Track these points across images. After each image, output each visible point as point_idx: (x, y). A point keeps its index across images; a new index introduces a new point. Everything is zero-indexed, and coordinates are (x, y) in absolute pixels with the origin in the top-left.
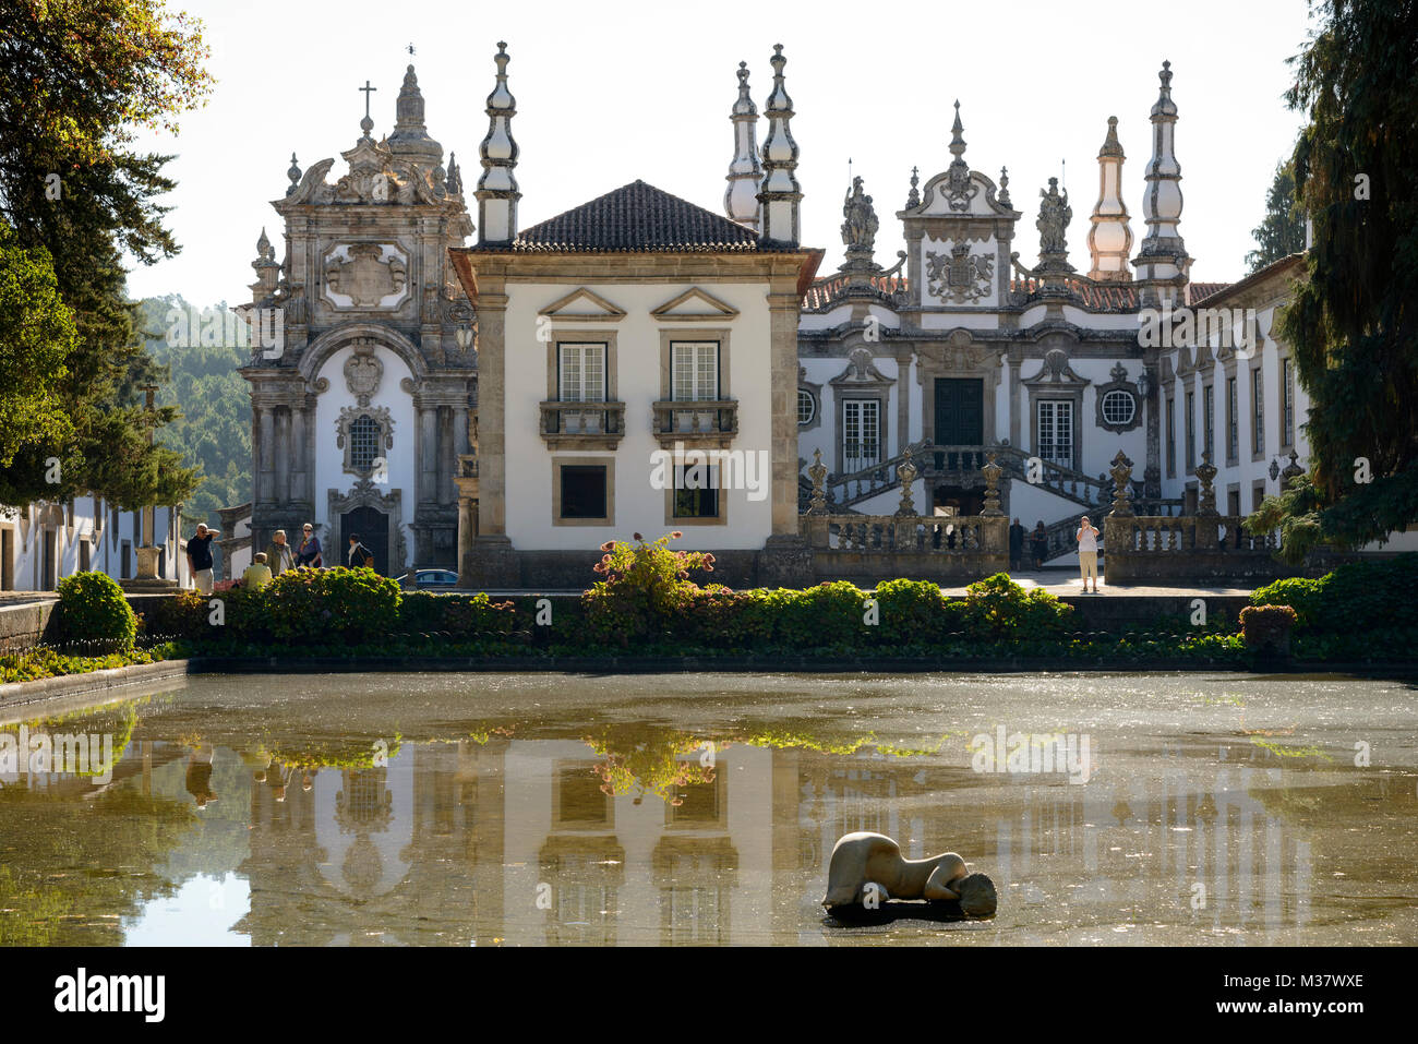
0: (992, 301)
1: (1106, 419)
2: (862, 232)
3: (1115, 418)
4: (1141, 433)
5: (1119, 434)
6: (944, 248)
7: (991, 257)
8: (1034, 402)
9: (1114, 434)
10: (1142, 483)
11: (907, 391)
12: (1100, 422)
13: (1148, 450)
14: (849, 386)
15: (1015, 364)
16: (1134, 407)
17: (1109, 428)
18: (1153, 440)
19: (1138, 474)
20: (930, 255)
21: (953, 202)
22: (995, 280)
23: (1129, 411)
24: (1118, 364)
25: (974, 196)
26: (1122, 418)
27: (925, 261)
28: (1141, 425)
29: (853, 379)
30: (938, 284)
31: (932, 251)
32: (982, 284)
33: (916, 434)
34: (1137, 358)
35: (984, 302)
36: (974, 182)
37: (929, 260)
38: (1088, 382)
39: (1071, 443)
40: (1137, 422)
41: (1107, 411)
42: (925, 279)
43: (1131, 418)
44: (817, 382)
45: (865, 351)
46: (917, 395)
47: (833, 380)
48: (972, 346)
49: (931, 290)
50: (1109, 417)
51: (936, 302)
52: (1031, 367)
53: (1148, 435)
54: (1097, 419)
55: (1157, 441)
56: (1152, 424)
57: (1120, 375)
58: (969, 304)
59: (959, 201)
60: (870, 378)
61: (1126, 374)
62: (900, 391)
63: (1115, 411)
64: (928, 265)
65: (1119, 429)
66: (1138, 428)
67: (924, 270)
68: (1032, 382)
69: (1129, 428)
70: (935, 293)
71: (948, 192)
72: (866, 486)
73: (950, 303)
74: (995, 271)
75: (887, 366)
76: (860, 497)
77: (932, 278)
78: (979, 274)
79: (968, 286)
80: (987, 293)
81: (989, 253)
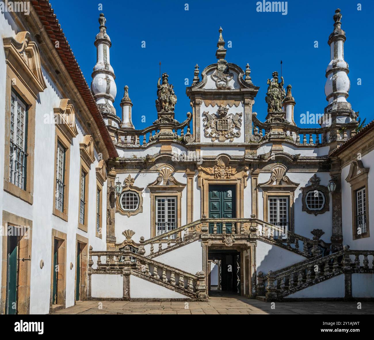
0: (240, 140)
1: (307, 207)
2: (167, 103)
3: (313, 207)
4: (328, 215)
5: (316, 215)
6: (213, 110)
7: (241, 115)
8: (265, 197)
9: (313, 215)
10: (330, 244)
12: (304, 209)
13: (333, 224)
14: (159, 189)
15: (254, 175)
16: (324, 200)
17: (310, 212)
18: (337, 218)
19: (326, 238)
20: (205, 115)
21: (218, 83)
22: (242, 128)
23: (321, 202)
24: (315, 175)
25: (229, 81)
26: (317, 207)
27: (202, 118)
28: (329, 211)
29: (162, 184)
30: (209, 131)
31: (206, 111)
32: (235, 131)
33: (197, 216)
34: (326, 171)
35: (236, 141)
36: (230, 71)
37: (204, 117)
38: (297, 185)
39: (287, 221)
40: (326, 209)
41: (309, 202)
42: (202, 128)
43: (322, 207)
44: (140, 187)
45: (168, 168)
46: (197, 193)
47: (150, 185)
48: (230, 165)
49: (206, 134)
50: (309, 206)
51: (209, 141)
52: (263, 178)
53: (333, 216)
54: (303, 206)
55: (340, 219)
56: (336, 209)
57: (315, 182)
58: (227, 142)
59: (222, 83)
60: (171, 185)
61: (319, 181)
63: (313, 202)
64: (204, 120)
65: (316, 213)
66: (327, 212)
67: (202, 123)
68: (266, 185)
69: (322, 212)
70: (208, 135)
71: (215, 79)
72: (165, 246)
73: (216, 141)
74: (243, 122)
75: (180, 177)
76: (161, 252)
77: (206, 127)
78: (234, 125)
79: (227, 131)
80: (238, 135)
81: (239, 112)
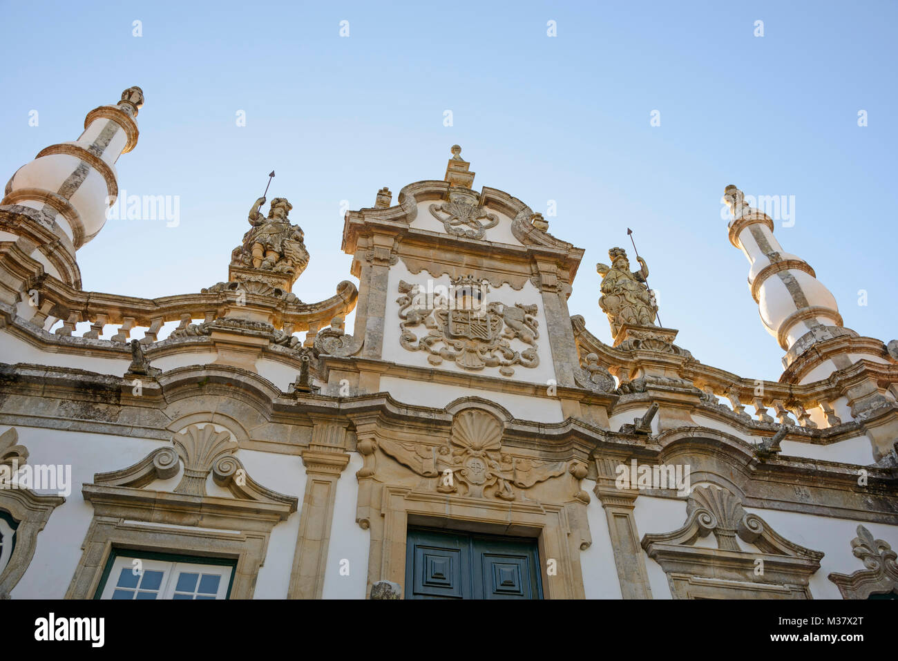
0: (543, 376)
2: (272, 257)
7: (532, 310)
11: (323, 539)
15: (615, 501)
20: (406, 290)
21: (453, 226)
24: (863, 532)
25: (491, 227)
27: (394, 295)
29: (171, 488)
30: (420, 332)
31: (410, 283)
32: (518, 346)
35: (524, 375)
36: (487, 210)
37: (402, 295)
38: (813, 557)
42: (393, 321)
45: (219, 429)
47: (100, 478)
48: (507, 450)
49: (407, 340)
51: (416, 359)
57: (879, 560)
58: (493, 373)
59: (466, 228)
60: (218, 494)
61: (893, 555)
62: (301, 539)
67: (393, 307)
70: (415, 344)
71: (444, 216)
73: (449, 366)
74: (542, 330)
75: (274, 467)
77: (409, 320)
78: (509, 330)
79: (487, 342)
80: (530, 360)
81: (526, 303)
